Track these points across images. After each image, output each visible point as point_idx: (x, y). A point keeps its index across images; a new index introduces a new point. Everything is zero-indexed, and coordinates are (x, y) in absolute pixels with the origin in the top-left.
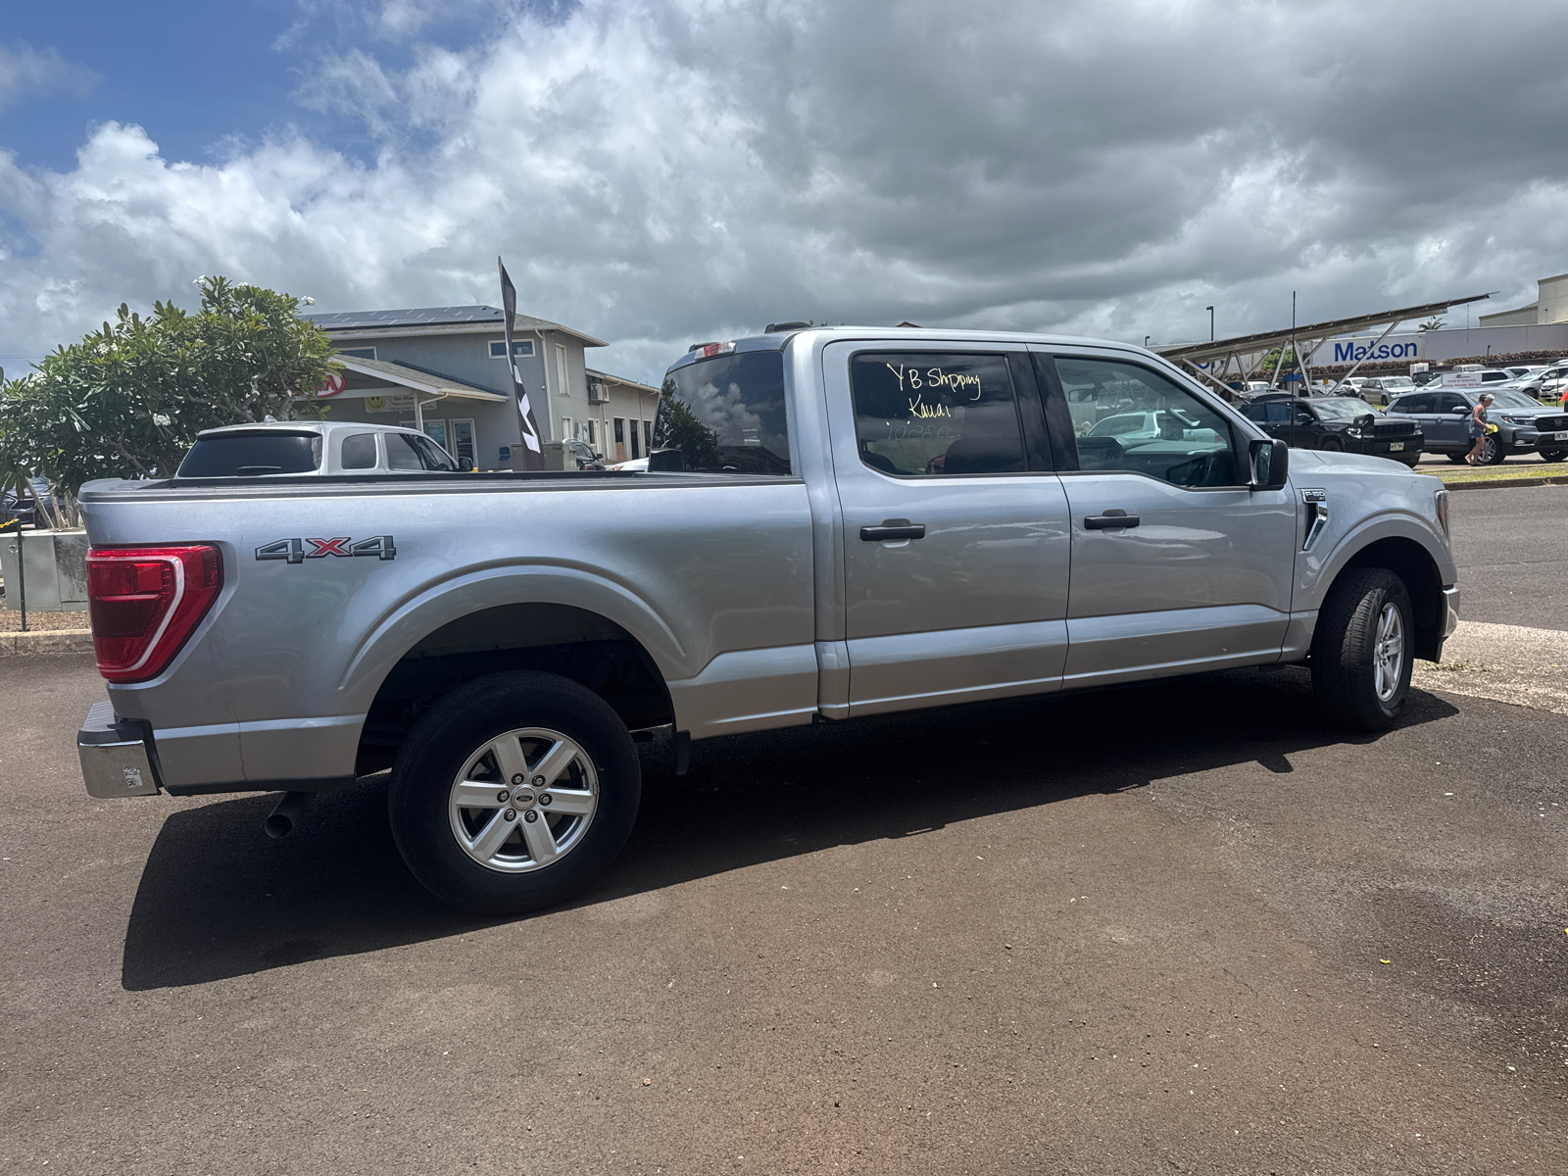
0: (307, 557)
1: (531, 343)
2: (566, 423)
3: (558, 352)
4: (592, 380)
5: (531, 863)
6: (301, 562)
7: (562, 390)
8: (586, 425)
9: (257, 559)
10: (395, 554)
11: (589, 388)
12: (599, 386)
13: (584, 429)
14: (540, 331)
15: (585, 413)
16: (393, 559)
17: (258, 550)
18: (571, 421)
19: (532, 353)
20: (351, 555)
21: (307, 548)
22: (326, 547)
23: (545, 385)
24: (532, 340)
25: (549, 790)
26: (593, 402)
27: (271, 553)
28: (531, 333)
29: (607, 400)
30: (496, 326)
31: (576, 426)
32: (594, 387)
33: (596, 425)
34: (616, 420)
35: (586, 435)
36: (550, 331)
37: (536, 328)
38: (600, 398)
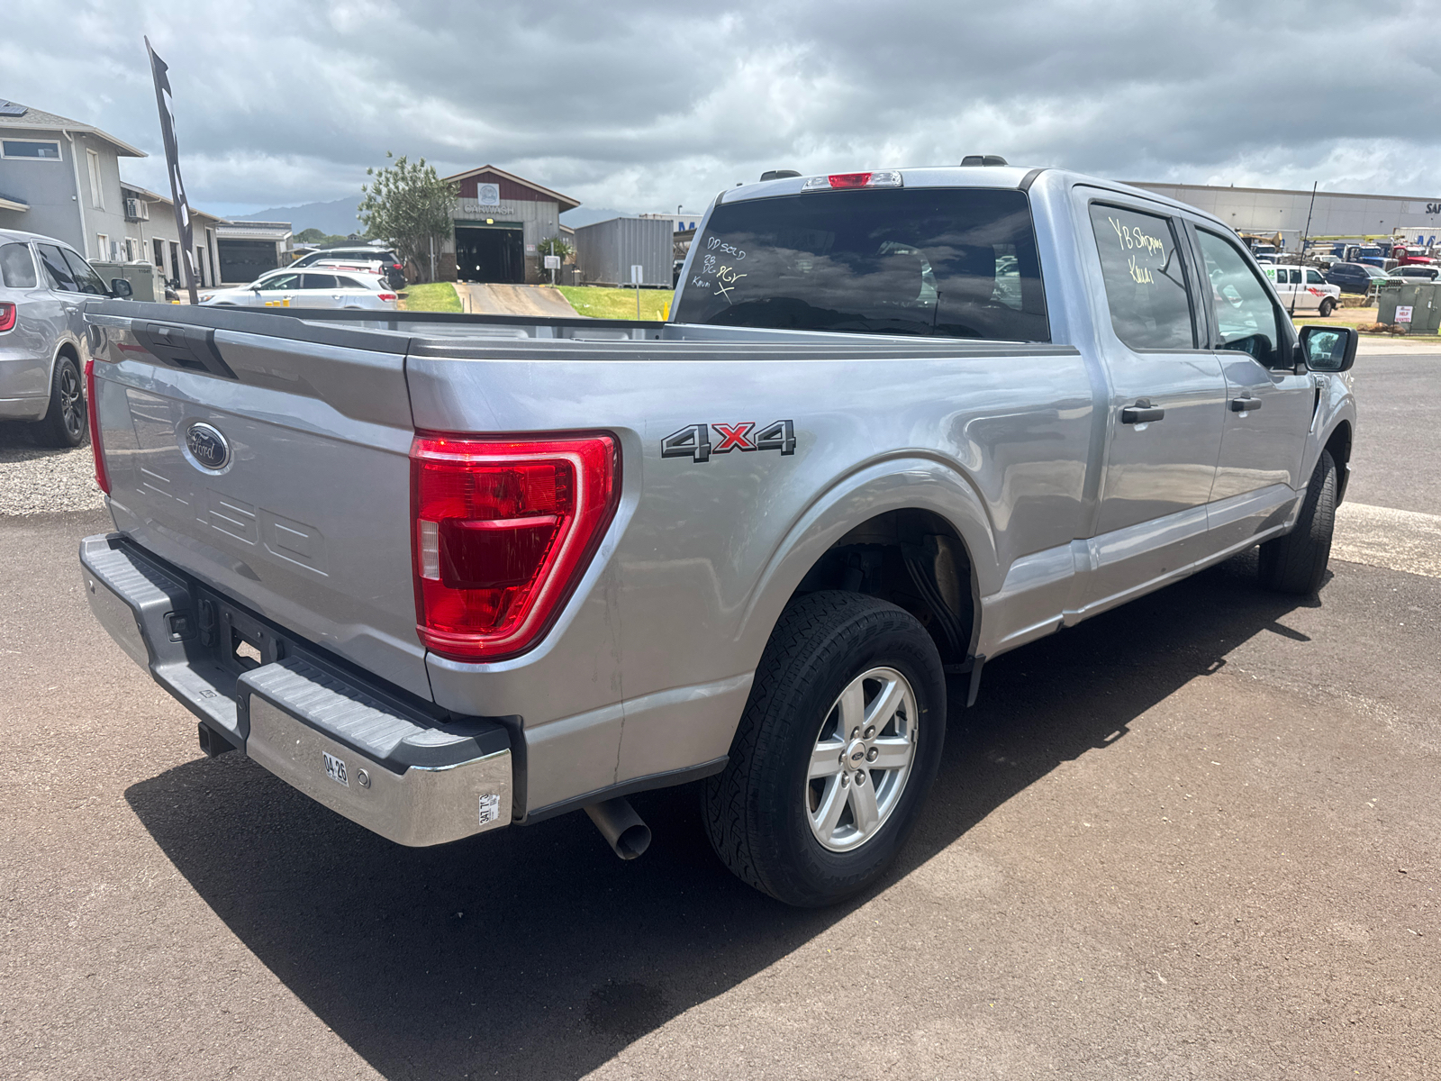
0: (715, 452)
1: (56, 144)
2: (101, 241)
3: (90, 158)
4: (128, 194)
5: (858, 835)
6: (707, 460)
7: (95, 203)
8: (124, 244)
9: (664, 455)
10: (794, 446)
11: (125, 203)
12: (137, 202)
13: (122, 248)
14: (68, 132)
15: (121, 231)
16: (793, 454)
17: (664, 442)
18: (107, 239)
19: (58, 157)
20: (754, 449)
21: (715, 439)
22: (734, 436)
23: (76, 195)
24: (58, 142)
25: (877, 742)
26: (131, 218)
27: (678, 447)
28: (58, 134)
29: (146, 218)
30: (10, 121)
31: (113, 245)
32: (132, 203)
33: (133, 245)
34: (155, 241)
35: (125, 256)
36: (82, 134)
37: (64, 129)
38: (139, 215)
